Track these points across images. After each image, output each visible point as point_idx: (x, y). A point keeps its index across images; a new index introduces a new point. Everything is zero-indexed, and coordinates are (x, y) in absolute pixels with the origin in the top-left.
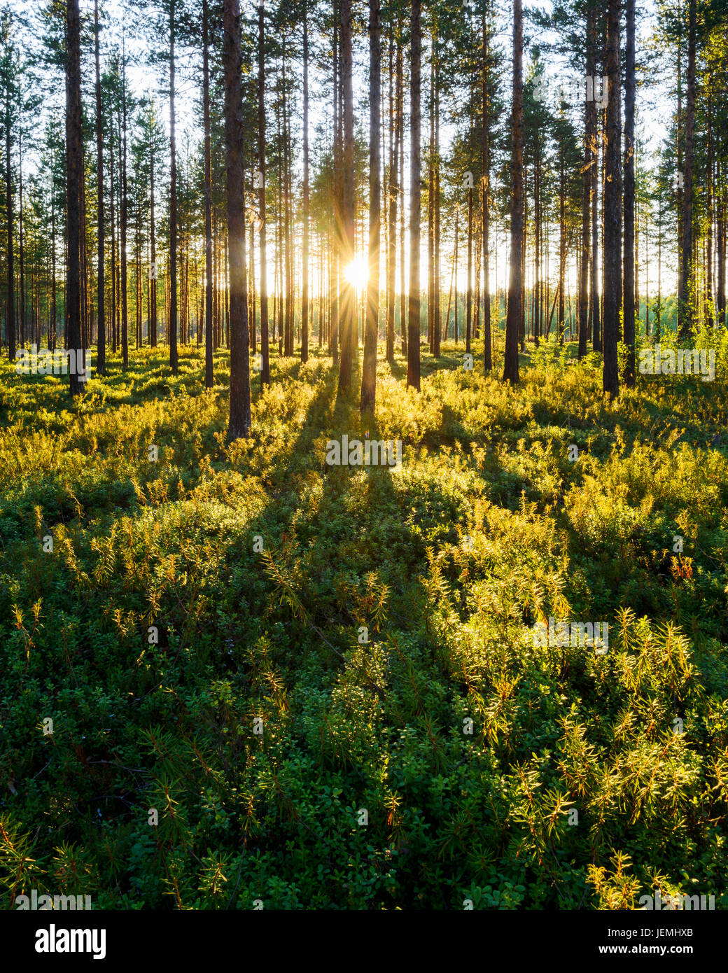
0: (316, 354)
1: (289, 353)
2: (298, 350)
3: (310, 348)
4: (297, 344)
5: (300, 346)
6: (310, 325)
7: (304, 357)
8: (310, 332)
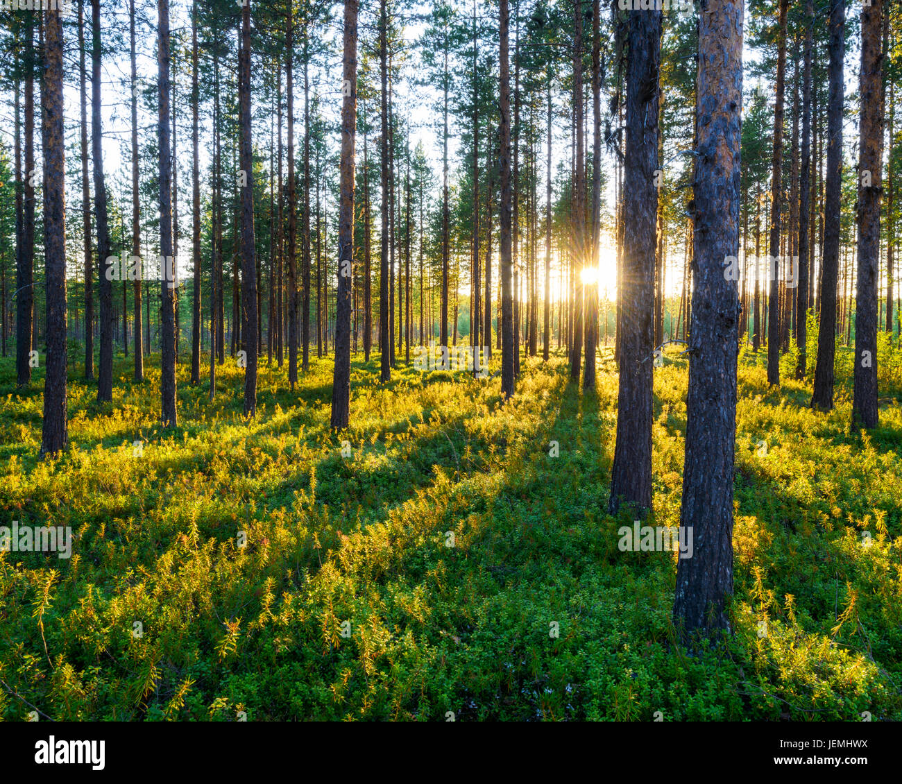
0: (556, 354)
1: (533, 353)
2: (540, 351)
3: (550, 350)
4: (540, 346)
5: (542, 347)
6: (551, 330)
7: (546, 357)
8: (551, 335)
